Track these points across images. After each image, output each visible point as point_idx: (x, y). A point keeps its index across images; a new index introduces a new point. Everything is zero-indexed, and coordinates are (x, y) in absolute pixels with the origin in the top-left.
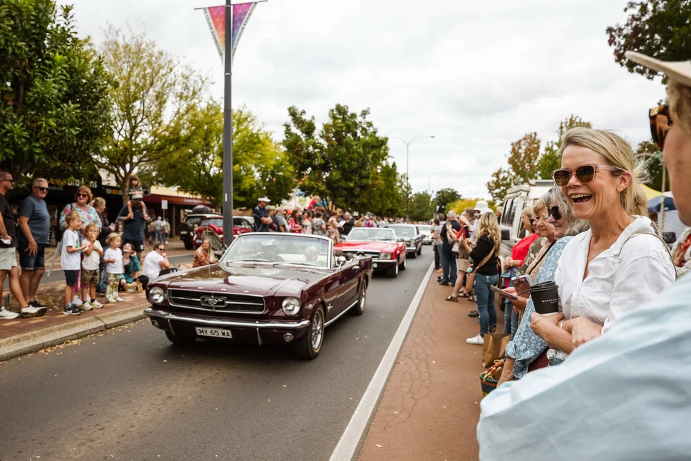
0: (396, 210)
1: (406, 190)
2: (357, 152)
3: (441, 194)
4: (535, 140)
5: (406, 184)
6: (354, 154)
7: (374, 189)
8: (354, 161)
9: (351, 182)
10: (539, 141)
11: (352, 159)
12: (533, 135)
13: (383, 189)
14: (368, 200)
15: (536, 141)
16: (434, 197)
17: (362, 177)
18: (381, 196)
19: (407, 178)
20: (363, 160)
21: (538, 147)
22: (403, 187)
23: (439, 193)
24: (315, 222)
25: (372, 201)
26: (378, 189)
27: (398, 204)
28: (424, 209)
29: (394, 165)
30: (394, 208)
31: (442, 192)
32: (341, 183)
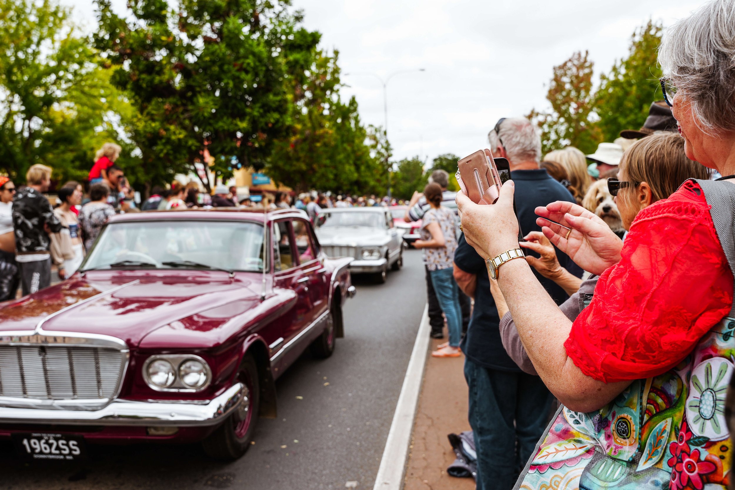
0: (366, 183)
1: (383, 151)
2: (254, 54)
3: (438, 162)
4: (585, 61)
5: (383, 141)
6: (246, 57)
7: (318, 145)
8: (247, 72)
9: (242, 120)
10: (591, 65)
11: (242, 69)
12: (583, 55)
13: (333, 143)
14: (307, 164)
15: (587, 64)
16: (428, 166)
17: (267, 109)
18: (332, 158)
19: (385, 133)
20: (268, 70)
21: (591, 73)
22: (379, 146)
23: (435, 160)
24: (87, 214)
25: (315, 166)
26: (325, 145)
27: (368, 174)
28: (415, 182)
29: (353, 102)
30: (362, 180)
31: (440, 159)
32: (221, 124)
